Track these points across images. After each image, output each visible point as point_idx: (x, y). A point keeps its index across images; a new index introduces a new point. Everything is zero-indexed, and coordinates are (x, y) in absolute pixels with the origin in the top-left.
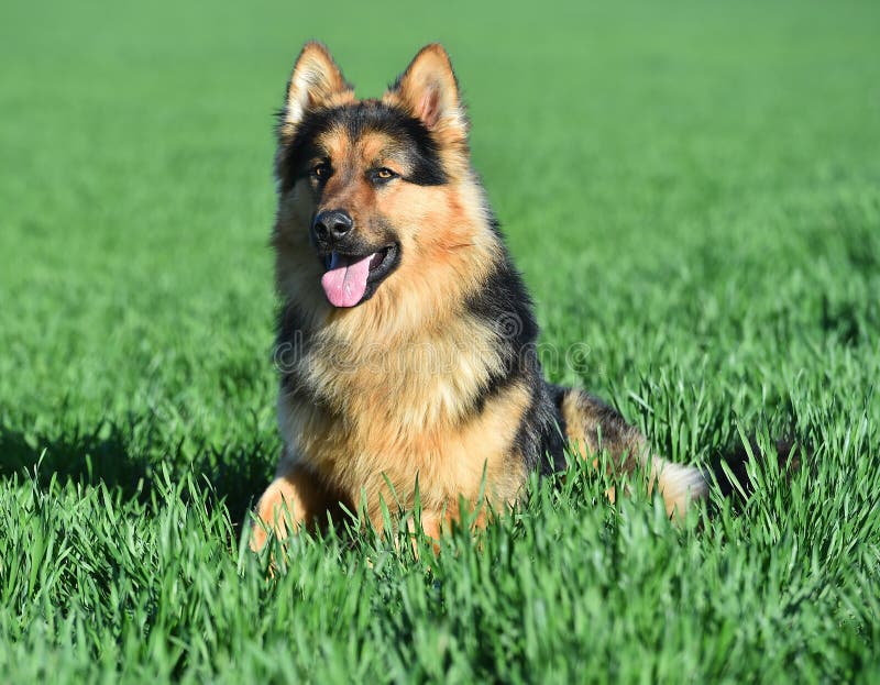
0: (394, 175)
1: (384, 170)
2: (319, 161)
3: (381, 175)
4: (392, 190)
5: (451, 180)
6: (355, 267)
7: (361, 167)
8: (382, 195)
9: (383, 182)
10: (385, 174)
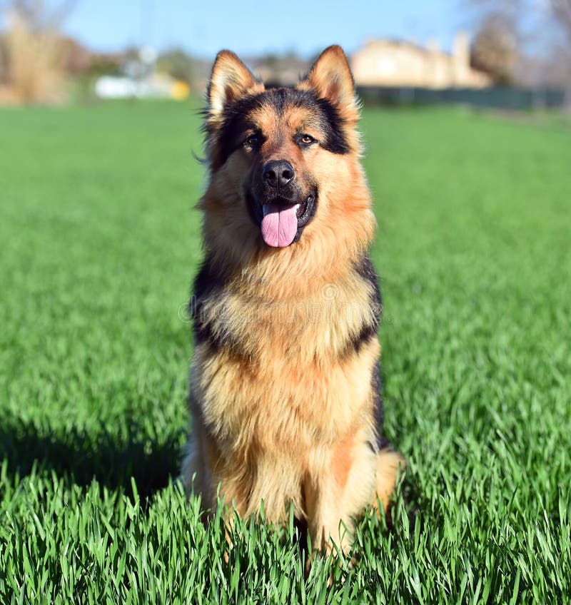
0: (313, 140)
1: (306, 136)
2: (250, 132)
3: (303, 140)
4: (313, 152)
5: (351, 151)
6: (286, 213)
7: (288, 133)
8: (307, 154)
9: (306, 146)
10: (306, 140)
